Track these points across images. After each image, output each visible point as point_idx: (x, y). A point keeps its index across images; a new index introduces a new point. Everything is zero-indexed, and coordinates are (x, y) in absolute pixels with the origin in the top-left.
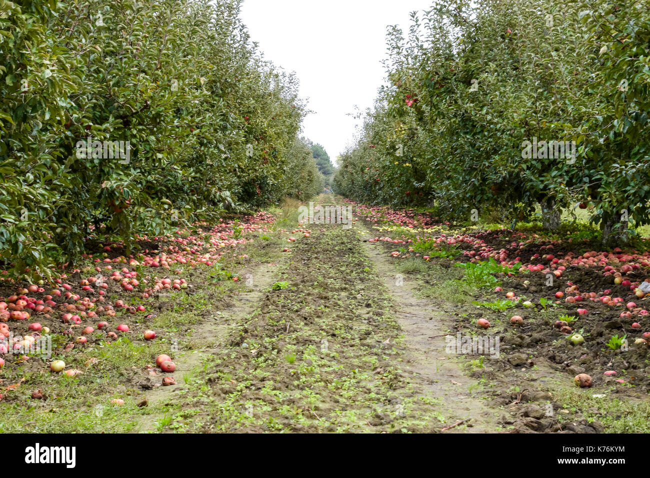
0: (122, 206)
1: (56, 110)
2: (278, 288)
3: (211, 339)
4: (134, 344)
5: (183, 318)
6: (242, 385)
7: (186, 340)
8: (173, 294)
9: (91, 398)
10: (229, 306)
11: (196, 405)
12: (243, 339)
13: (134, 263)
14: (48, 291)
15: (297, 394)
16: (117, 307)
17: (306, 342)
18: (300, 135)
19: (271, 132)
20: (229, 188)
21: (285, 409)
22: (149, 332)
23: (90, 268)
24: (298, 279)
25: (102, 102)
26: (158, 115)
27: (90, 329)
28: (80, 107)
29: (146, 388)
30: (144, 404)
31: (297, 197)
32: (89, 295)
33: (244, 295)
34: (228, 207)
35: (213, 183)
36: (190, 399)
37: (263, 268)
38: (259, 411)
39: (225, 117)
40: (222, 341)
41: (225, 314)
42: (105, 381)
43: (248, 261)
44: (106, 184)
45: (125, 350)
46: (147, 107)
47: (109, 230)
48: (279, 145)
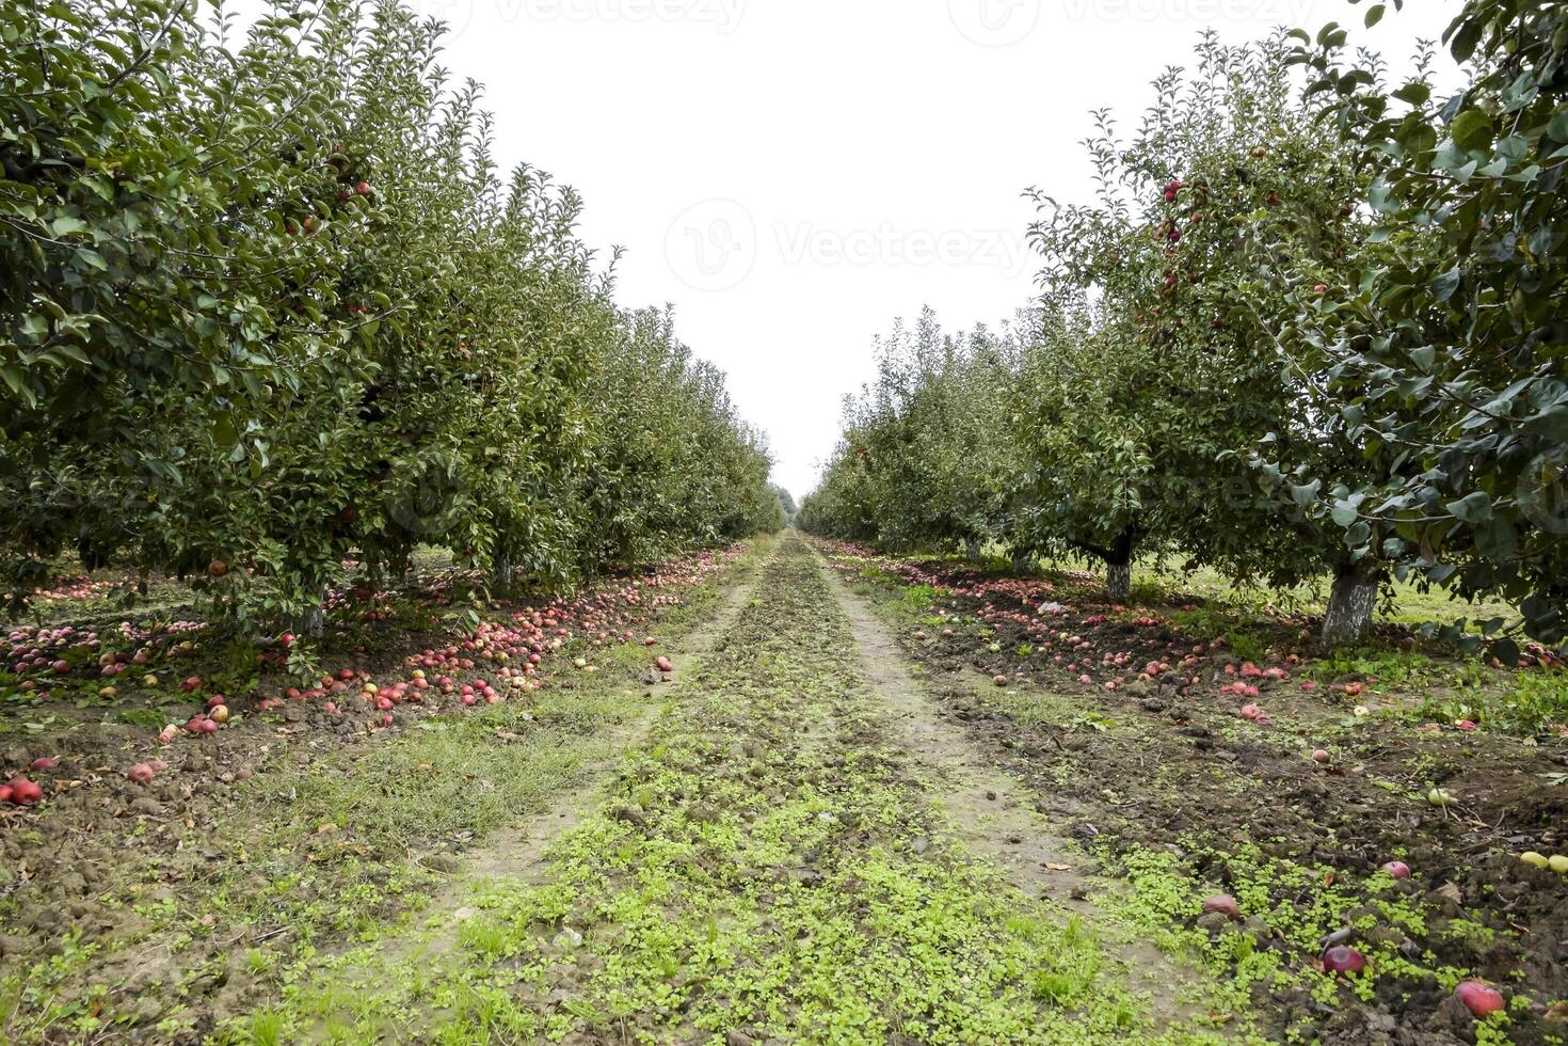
0: (629, 536)
1: (581, 459)
2: (753, 605)
3: (699, 646)
4: (638, 648)
5: (676, 628)
6: (726, 683)
7: (679, 646)
8: (667, 608)
9: (607, 689)
10: (713, 619)
11: (689, 697)
12: (725, 646)
13: (636, 583)
14: (570, 604)
15: (772, 691)
16: (623, 618)
17: (778, 649)
18: (769, 480)
19: (747, 478)
20: (713, 523)
21: (762, 703)
22: (650, 639)
23: (601, 586)
24: (769, 598)
25: (615, 453)
26: (659, 463)
27: (603, 635)
28: (599, 457)
29: (649, 683)
30: (648, 695)
31: (767, 531)
32: (602, 608)
33: (725, 610)
34: (712, 537)
35: (700, 519)
36: (684, 693)
37: (740, 589)
38: (741, 703)
39: (711, 465)
40: (708, 647)
41: (710, 625)
42: (617, 677)
43: (728, 583)
44: (616, 519)
45: (631, 651)
46: (650, 457)
47: (616, 556)
48: (753, 489)
